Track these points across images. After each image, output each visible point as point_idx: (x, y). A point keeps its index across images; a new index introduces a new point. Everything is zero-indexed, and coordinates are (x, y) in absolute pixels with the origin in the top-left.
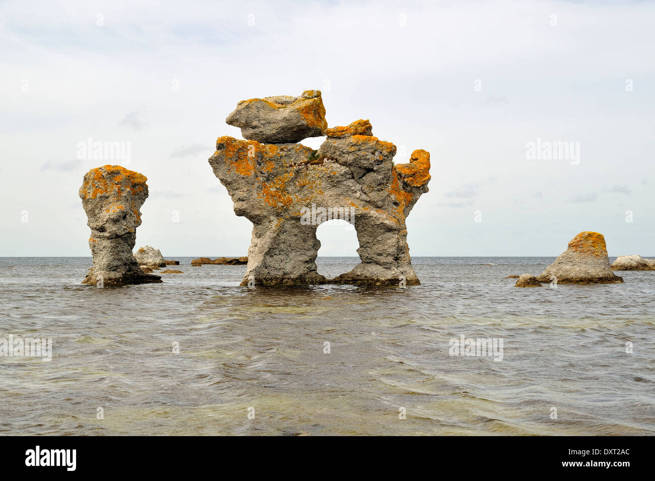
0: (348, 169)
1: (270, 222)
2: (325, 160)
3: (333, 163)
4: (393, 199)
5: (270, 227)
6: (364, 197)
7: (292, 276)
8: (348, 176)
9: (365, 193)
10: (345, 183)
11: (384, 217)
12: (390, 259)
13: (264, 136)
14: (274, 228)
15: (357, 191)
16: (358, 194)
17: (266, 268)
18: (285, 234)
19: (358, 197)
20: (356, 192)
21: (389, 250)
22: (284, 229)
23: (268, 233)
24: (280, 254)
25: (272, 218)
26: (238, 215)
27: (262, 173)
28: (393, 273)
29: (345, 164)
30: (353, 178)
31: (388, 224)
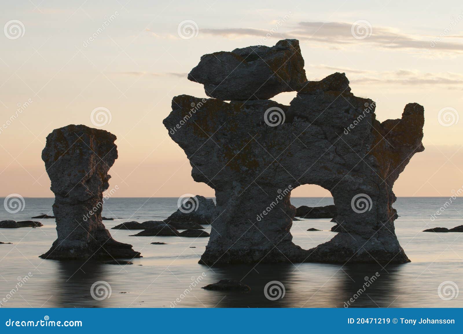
0: (319, 128)
1: (232, 188)
2: (296, 118)
3: (304, 121)
4: (373, 161)
5: (232, 194)
6: (338, 159)
7: (261, 247)
8: (320, 137)
9: (339, 155)
10: (316, 144)
11: (361, 181)
12: (370, 228)
13: (229, 93)
14: (237, 195)
15: (331, 153)
16: (331, 156)
17: (230, 239)
18: (251, 201)
19: (331, 159)
20: (329, 153)
21: (367, 218)
22: (250, 195)
23: (230, 200)
24: (246, 223)
25: (234, 183)
26: (197, 181)
27: (224, 134)
28: (373, 243)
29: (316, 123)
30: (326, 138)
31: (365, 189)
